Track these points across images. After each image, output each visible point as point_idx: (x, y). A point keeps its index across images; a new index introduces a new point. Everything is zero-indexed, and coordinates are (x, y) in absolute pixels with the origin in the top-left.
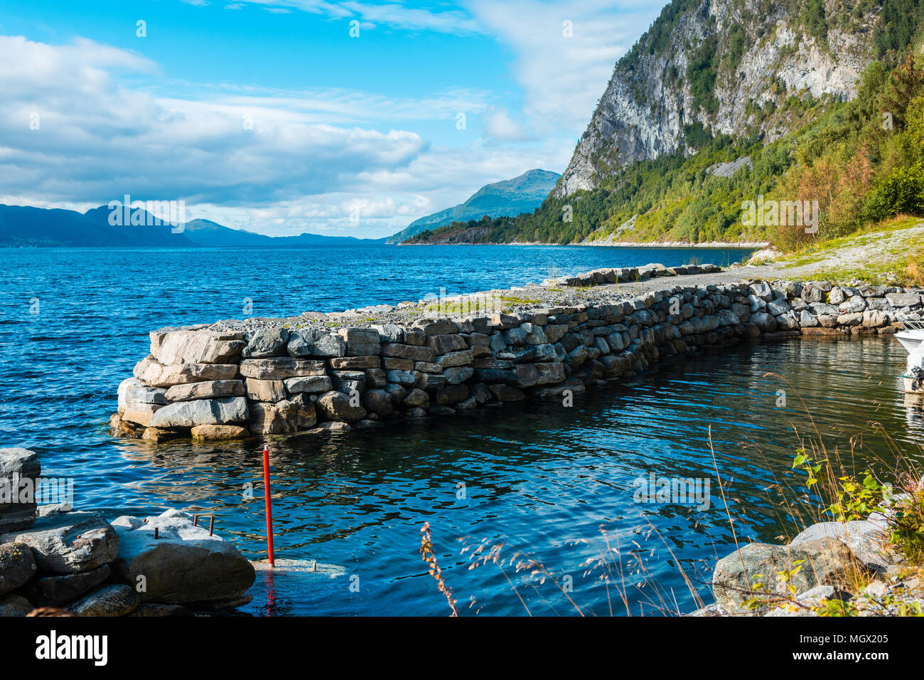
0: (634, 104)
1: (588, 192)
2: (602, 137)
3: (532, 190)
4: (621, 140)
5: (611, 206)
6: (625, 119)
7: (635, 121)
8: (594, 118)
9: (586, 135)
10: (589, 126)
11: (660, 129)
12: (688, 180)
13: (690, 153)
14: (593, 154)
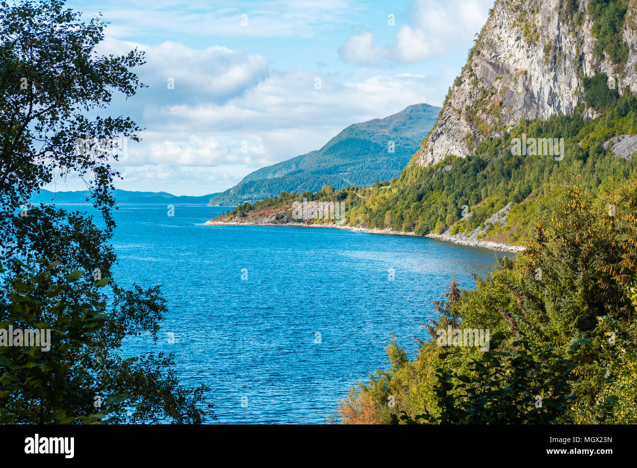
0: (522, 42)
1: (460, 159)
2: (480, 85)
3: (414, 133)
4: (505, 89)
5: (485, 184)
6: (511, 61)
7: (524, 65)
8: (470, 58)
9: (459, 82)
10: (464, 69)
11: (555, 79)
12: (579, 158)
13: (590, 116)
14: (468, 108)
